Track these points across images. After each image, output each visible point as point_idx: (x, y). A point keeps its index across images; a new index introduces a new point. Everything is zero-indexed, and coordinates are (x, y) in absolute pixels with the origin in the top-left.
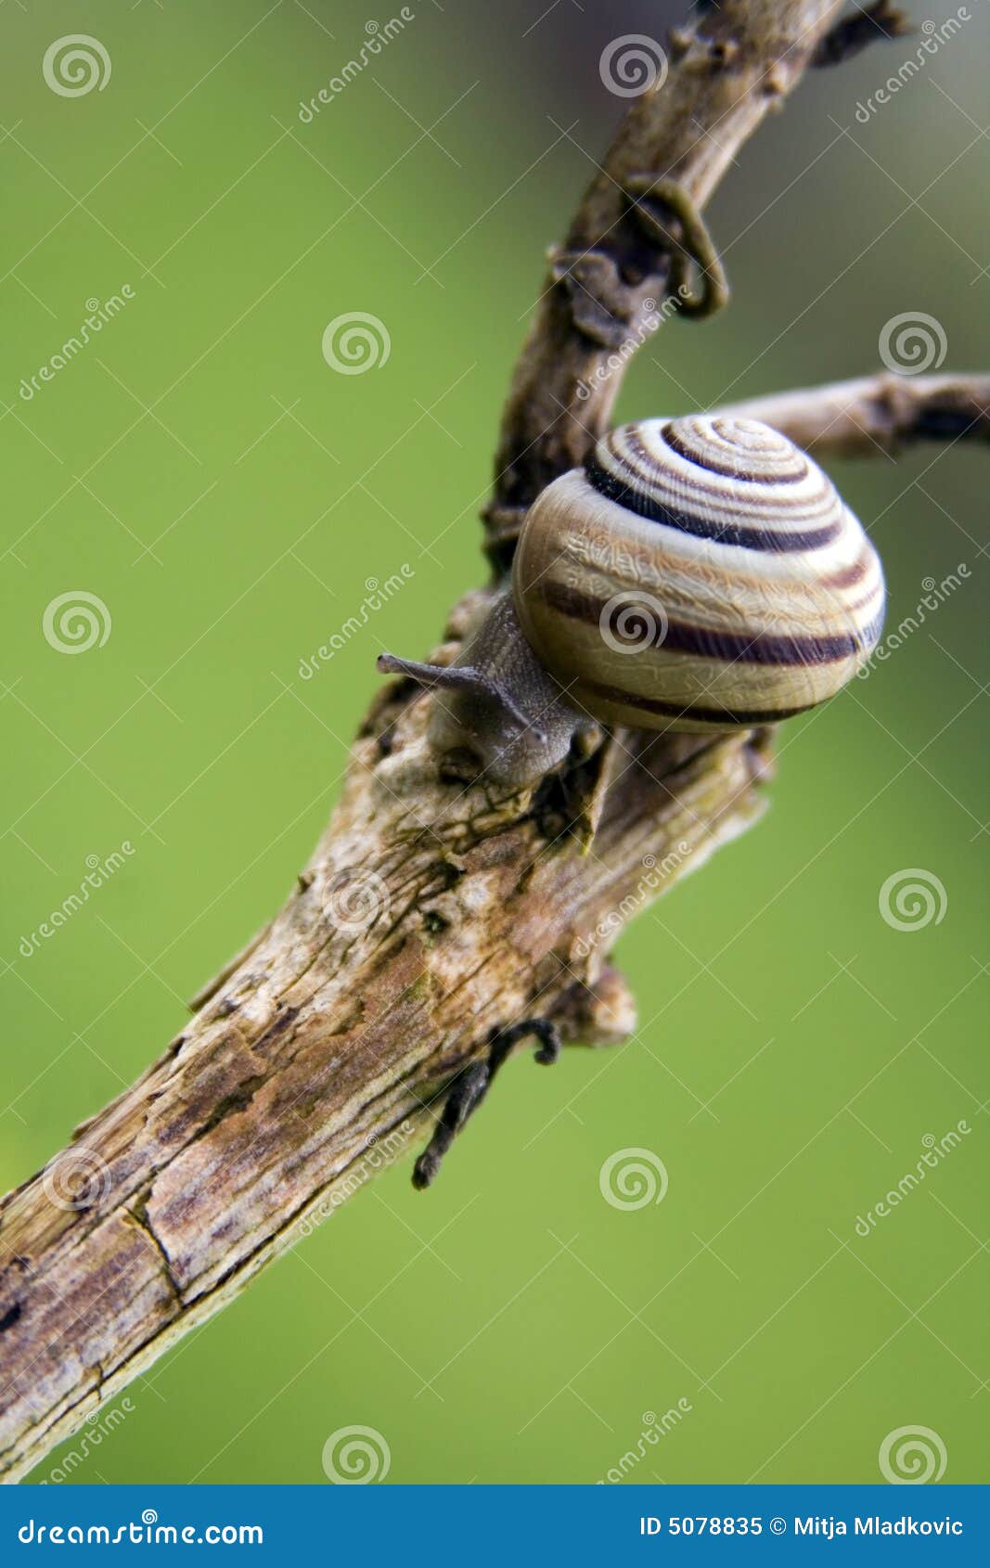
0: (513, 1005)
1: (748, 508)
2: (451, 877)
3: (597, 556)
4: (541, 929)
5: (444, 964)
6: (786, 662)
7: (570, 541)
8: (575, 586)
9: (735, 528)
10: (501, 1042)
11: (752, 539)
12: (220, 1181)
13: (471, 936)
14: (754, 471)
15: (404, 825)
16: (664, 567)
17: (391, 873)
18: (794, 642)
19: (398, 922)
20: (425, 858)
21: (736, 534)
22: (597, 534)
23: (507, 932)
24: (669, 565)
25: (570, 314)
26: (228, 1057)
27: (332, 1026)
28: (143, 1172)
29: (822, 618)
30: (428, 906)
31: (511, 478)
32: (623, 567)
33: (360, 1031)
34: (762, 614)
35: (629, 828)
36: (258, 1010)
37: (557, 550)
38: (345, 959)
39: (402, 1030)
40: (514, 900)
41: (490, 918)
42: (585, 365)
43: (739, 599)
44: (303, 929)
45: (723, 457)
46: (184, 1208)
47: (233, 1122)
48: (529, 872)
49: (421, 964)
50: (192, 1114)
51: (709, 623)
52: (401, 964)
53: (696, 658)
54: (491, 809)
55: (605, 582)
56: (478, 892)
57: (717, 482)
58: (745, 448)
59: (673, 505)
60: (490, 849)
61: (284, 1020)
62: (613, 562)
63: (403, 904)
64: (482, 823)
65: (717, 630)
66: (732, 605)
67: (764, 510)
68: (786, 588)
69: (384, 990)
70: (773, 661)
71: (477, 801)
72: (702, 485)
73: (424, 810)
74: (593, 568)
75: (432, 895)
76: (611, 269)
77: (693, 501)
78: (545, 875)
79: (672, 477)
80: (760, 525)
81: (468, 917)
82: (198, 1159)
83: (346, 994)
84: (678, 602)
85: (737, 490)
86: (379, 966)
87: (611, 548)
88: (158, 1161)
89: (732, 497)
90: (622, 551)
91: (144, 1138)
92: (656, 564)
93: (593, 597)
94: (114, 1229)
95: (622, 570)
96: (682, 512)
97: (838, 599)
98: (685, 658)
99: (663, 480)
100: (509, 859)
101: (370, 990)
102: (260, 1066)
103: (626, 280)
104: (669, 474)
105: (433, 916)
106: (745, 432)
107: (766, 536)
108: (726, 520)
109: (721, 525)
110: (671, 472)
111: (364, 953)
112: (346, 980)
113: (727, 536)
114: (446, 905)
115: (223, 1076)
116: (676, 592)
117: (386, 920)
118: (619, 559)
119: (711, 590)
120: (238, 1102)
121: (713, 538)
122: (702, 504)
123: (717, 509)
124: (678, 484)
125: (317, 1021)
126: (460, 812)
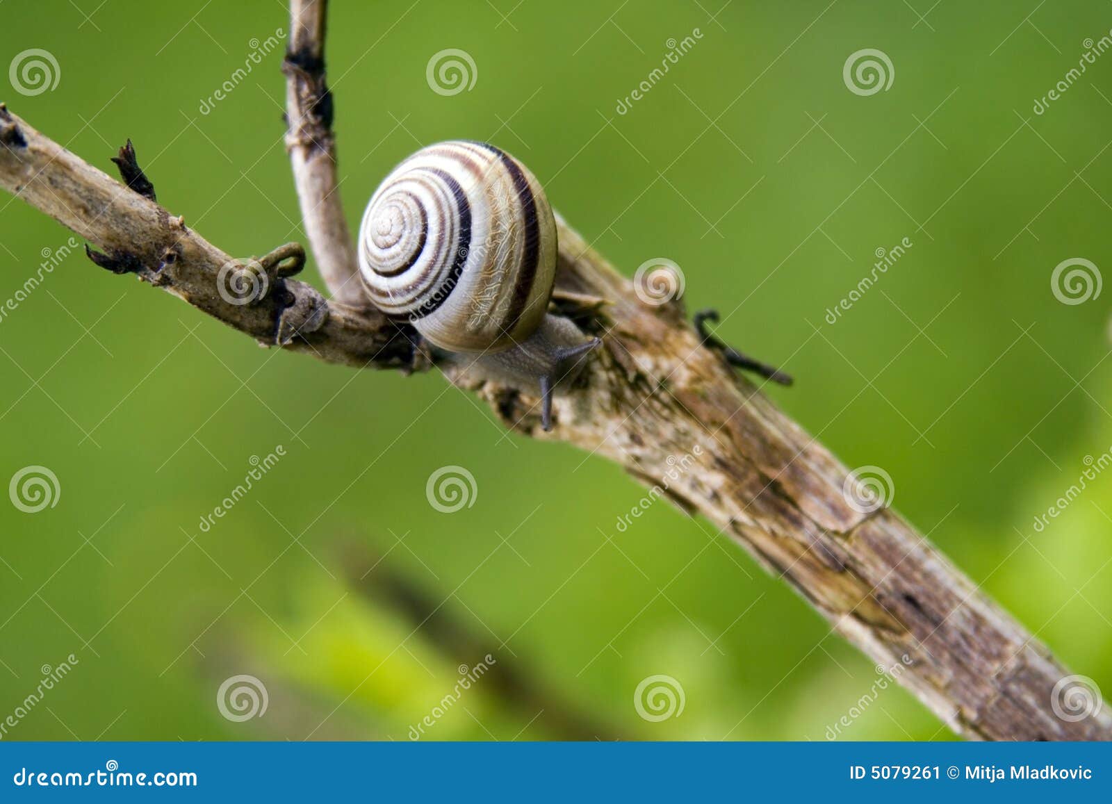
0: (690, 338)
1: (448, 224)
2: (641, 377)
3: (484, 309)
4: (649, 324)
5: (683, 380)
6: (531, 196)
7: (471, 326)
8: (502, 319)
9: (461, 231)
10: (710, 343)
11: (466, 220)
12: (820, 493)
13: (665, 364)
14: (420, 223)
15: (607, 406)
16: (492, 269)
17: (637, 412)
18: (520, 193)
19: (665, 406)
20: (628, 394)
21: (465, 230)
22: (471, 309)
23: (658, 344)
24: (490, 267)
25: (312, 333)
26: (749, 494)
27: (726, 439)
28: (822, 536)
29: (501, 176)
30: (656, 389)
31: (396, 360)
32: (493, 293)
33: (728, 422)
34: (511, 212)
35: (581, 278)
36: (717, 480)
37: (478, 331)
38: (686, 434)
39: (722, 399)
40: (643, 342)
41: (653, 354)
42: (337, 322)
43: (505, 226)
44: (663, 458)
45: (414, 241)
46: (840, 512)
47: (789, 488)
48: (624, 334)
49: (686, 391)
50: (783, 512)
51: (521, 242)
52: (688, 402)
53: (540, 247)
54: (599, 358)
55: (501, 302)
56: (644, 362)
57: (432, 243)
58: (404, 228)
59: (450, 268)
60: (621, 357)
61: (722, 465)
62: (490, 299)
63: (656, 404)
64: (607, 361)
65: (524, 237)
66: (510, 230)
67: (447, 215)
68: (492, 199)
69: (704, 410)
70: (533, 203)
71: (596, 366)
72: (436, 252)
73: (601, 395)
74: (492, 310)
75: (650, 389)
76: (287, 311)
77: (447, 255)
78: (622, 324)
79: (431, 269)
80: (457, 217)
81: (657, 367)
82: (812, 507)
83: (706, 432)
84: (511, 260)
85: (437, 232)
86: (689, 413)
87: (480, 301)
88: (814, 528)
89: (443, 234)
90: (483, 294)
91: (801, 536)
92: (490, 274)
93: (509, 308)
94: (856, 548)
95: (494, 294)
96: (454, 262)
97: (487, 170)
98: (540, 254)
99: (433, 274)
100: (624, 346)
101: (705, 418)
102: (753, 476)
103: (292, 303)
104: (429, 271)
105: (661, 388)
106: (391, 230)
107: (463, 213)
108: (457, 237)
109: (460, 240)
110: (427, 270)
111: (683, 423)
112: (698, 433)
113: (466, 237)
114: (654, 378)
115: (762, 498)
116: (506, 262)
117: (666, 413)
118: (488, 296)
119: (502, 242)
120: (775, 486)
121: (469, 244)
122: (449, 251)
123: (451, 242)
124: (436, 266)
125: (722, 447)
126: (603, 375)
